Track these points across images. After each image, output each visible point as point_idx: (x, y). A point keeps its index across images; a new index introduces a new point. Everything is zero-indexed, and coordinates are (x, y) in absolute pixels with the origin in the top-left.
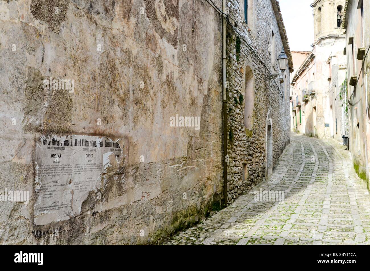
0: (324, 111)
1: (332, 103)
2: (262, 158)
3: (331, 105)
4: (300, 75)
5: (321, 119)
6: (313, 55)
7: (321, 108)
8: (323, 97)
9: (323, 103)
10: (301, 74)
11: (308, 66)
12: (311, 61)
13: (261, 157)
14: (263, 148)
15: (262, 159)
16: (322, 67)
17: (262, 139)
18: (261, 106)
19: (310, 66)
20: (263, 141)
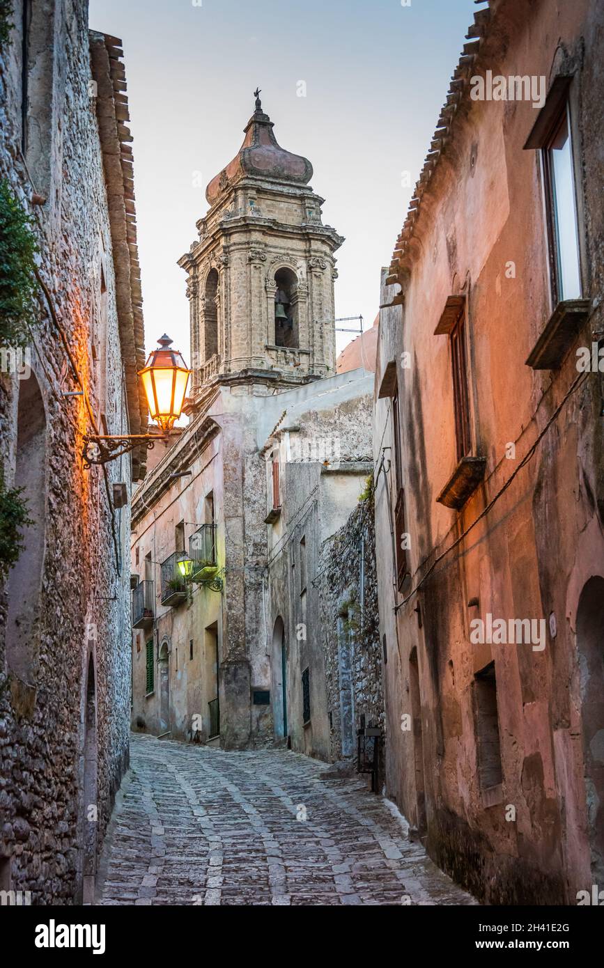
0: (249, 642)
1: (285, 609)
2: (63, 826)
3: (279, 617)
4: (152, 504)
5: (240, 671)
6: (213, 422)
7: (237, 630)
8: (245, 589)
9: (245, 609)
10: (158, 497)
11: (186, 465)
12: (202, 448)
13: (61, 824)
14: (71, 778)
15: (66, 835)
16: (243, 472)
17: (67, 736)
18: (67, 577)
19: (196, 468)
20: (71, 743)
